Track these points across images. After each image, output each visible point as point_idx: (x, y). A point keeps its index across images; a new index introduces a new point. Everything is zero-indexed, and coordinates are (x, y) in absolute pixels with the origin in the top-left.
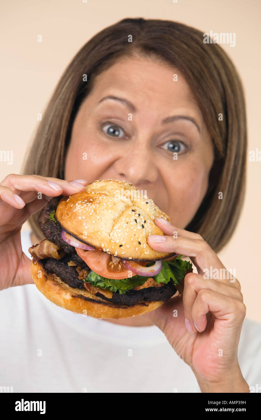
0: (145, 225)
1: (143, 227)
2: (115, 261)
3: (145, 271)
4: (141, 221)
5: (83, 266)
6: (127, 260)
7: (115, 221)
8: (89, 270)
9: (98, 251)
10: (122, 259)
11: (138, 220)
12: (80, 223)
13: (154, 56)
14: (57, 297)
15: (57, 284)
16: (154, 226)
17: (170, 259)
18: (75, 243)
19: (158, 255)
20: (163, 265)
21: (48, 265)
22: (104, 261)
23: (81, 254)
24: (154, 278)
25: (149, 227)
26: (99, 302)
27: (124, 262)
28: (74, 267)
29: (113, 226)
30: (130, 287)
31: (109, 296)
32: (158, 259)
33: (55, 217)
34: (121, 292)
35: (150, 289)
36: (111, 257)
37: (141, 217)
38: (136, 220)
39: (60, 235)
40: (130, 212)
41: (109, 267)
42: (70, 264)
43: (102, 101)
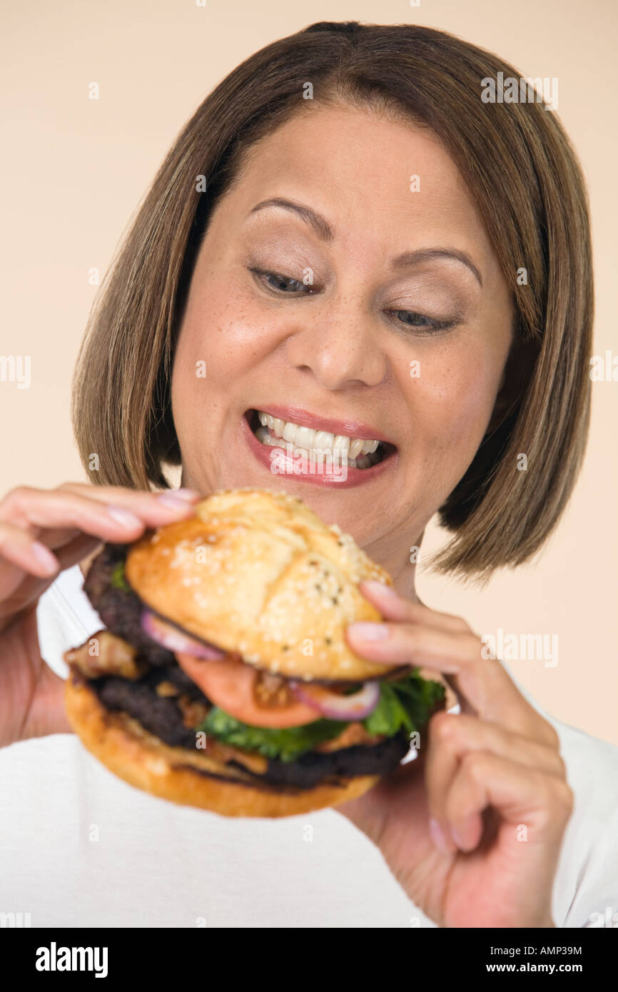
0: (341, 599)
1: (335, 601)
2: (270, 684)
3: (340, 706)
4: (331, 586)
5: (195, 694)
6: (300, 681)
7: (272, 589)
8: (209, 705)
9: (232, 660)
10: (285, 680)
11: (325, 587)
12: (187, 593)
13: (379, 102)
14: (132, 768)
15: (132, 737)
16: (360, 600)
17: (398, 676)
18: (174, 641)
19: (371, 669)
20: (382, 692)
21: (111, 692)
22: (245, 683)
23: (192, 668)
24: (364, 722)
25: (350, 602)
26: (233, 781)
27: (293, 685)
28: (173, 700)
29: (267, 600)
30: (307, 745)
31: (258, 766)
32: (371, 679)
33: (125, 578)
34: (285, 757)
35: (352, 750)
36: (260, 674)
37: (332, 579)
38: (318, 587)
39: (138, 622)
40: (304, 568)
41: (257, 697)
42: (164, 690)
43: (256, 209)
